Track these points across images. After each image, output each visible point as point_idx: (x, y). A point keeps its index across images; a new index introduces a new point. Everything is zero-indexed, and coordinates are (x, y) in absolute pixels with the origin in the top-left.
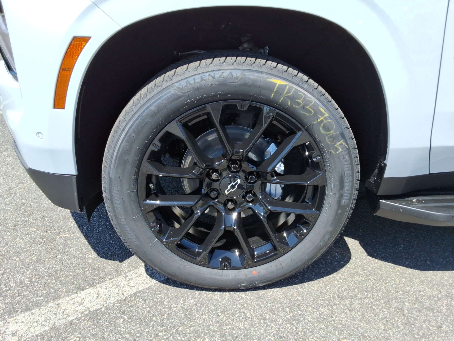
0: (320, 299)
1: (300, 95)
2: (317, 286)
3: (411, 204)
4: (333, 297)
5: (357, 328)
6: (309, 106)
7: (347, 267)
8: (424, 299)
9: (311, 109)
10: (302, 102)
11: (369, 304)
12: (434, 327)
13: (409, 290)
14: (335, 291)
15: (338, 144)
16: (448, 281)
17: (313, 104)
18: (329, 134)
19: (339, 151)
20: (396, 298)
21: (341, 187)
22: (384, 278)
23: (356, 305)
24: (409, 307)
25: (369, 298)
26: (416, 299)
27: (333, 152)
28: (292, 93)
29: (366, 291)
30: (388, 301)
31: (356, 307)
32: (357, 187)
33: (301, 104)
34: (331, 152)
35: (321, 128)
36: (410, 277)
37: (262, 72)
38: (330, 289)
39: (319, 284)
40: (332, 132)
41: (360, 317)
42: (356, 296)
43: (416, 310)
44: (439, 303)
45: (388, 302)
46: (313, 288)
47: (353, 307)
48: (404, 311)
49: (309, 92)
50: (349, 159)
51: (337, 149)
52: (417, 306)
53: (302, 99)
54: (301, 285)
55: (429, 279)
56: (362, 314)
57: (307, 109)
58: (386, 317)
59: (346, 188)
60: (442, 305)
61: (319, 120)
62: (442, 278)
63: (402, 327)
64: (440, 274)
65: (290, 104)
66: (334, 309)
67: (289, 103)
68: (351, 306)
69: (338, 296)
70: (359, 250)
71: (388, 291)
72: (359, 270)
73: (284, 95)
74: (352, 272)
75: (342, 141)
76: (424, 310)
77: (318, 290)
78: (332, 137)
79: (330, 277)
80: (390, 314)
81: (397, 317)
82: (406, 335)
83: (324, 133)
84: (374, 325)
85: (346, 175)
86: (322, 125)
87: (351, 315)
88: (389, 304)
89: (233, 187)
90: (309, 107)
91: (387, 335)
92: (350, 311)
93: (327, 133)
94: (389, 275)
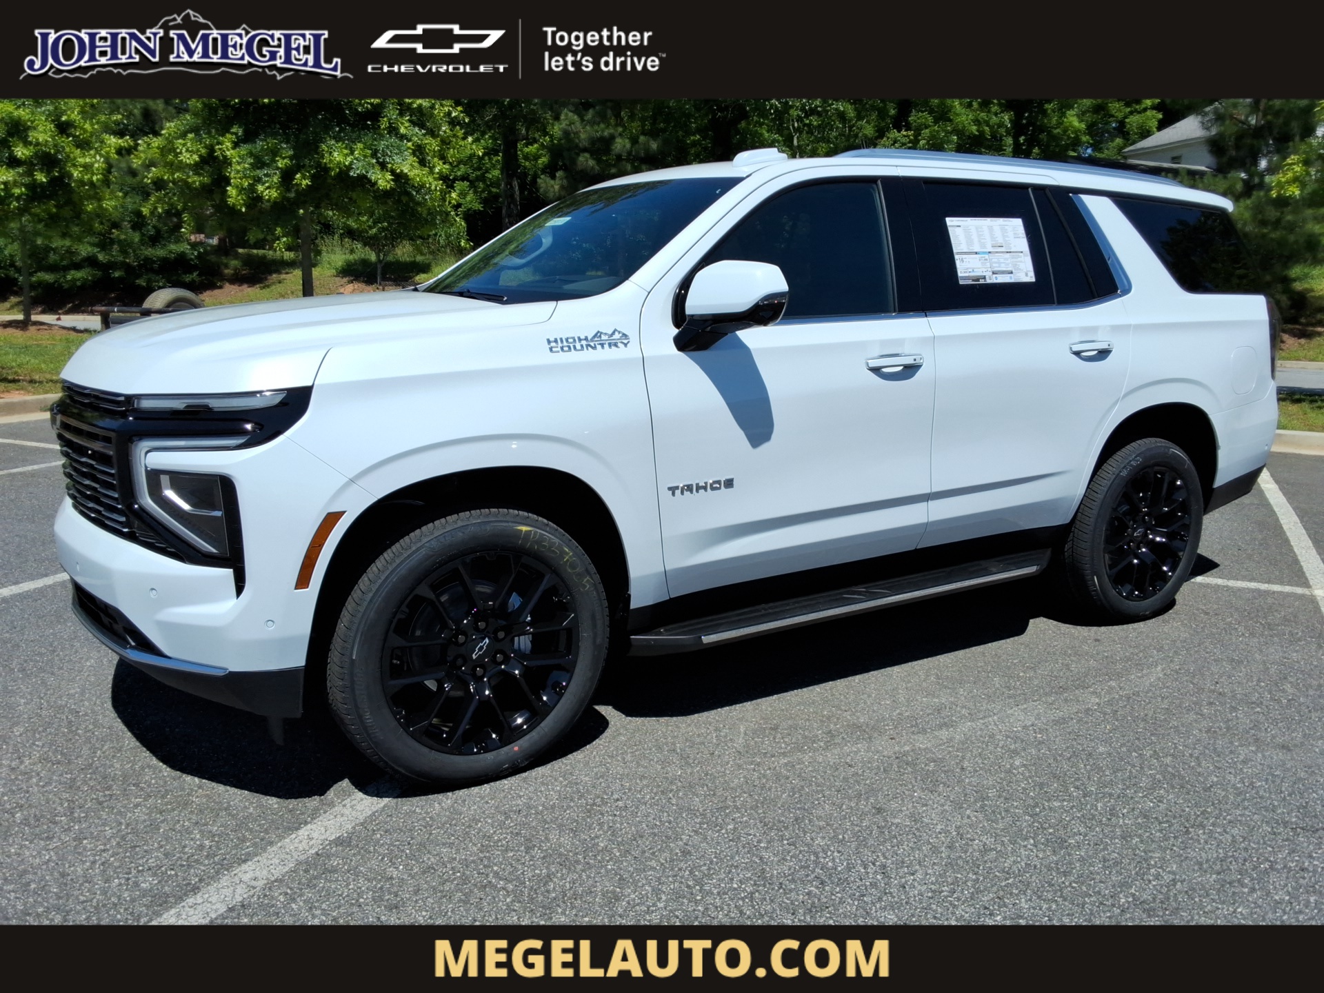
1: (545, 538)
3: (660, 634)
4: (604, 758)
7: (608, 731)
8: (694, 738)
9: (556, 551)
10: (547, 545)
11: (641, 754)
13: (677, 734)
14: (603, 753)
15: (584, 581)
16: (714, 719)
17: (557, 546)
19: (587, 589)
21: (594, 626)
23: (629, 757)
27: (582, 591)
28: (537, 537)
31: (630, 760)
32: (607, 623)
34: (580, 591)
35: (567, 568)
37: (508, 522)
40: (577, 569)
42: (626, 752)
44: (709, 737)
49: (552, 535)
50: (597, 594)
51: (584, 587)
53: (547, 542)
57: (553, 551)
59: (598, 626)
61: (564, 560)
67: (536, 547)
69: (608, 756)
71: (656, 740)
75: (588, 578)
78: (579, 575)
83: (571, 572)
86: (568, 565)
89: (481, 648)
90: (554, 549)
93: (574, 571)
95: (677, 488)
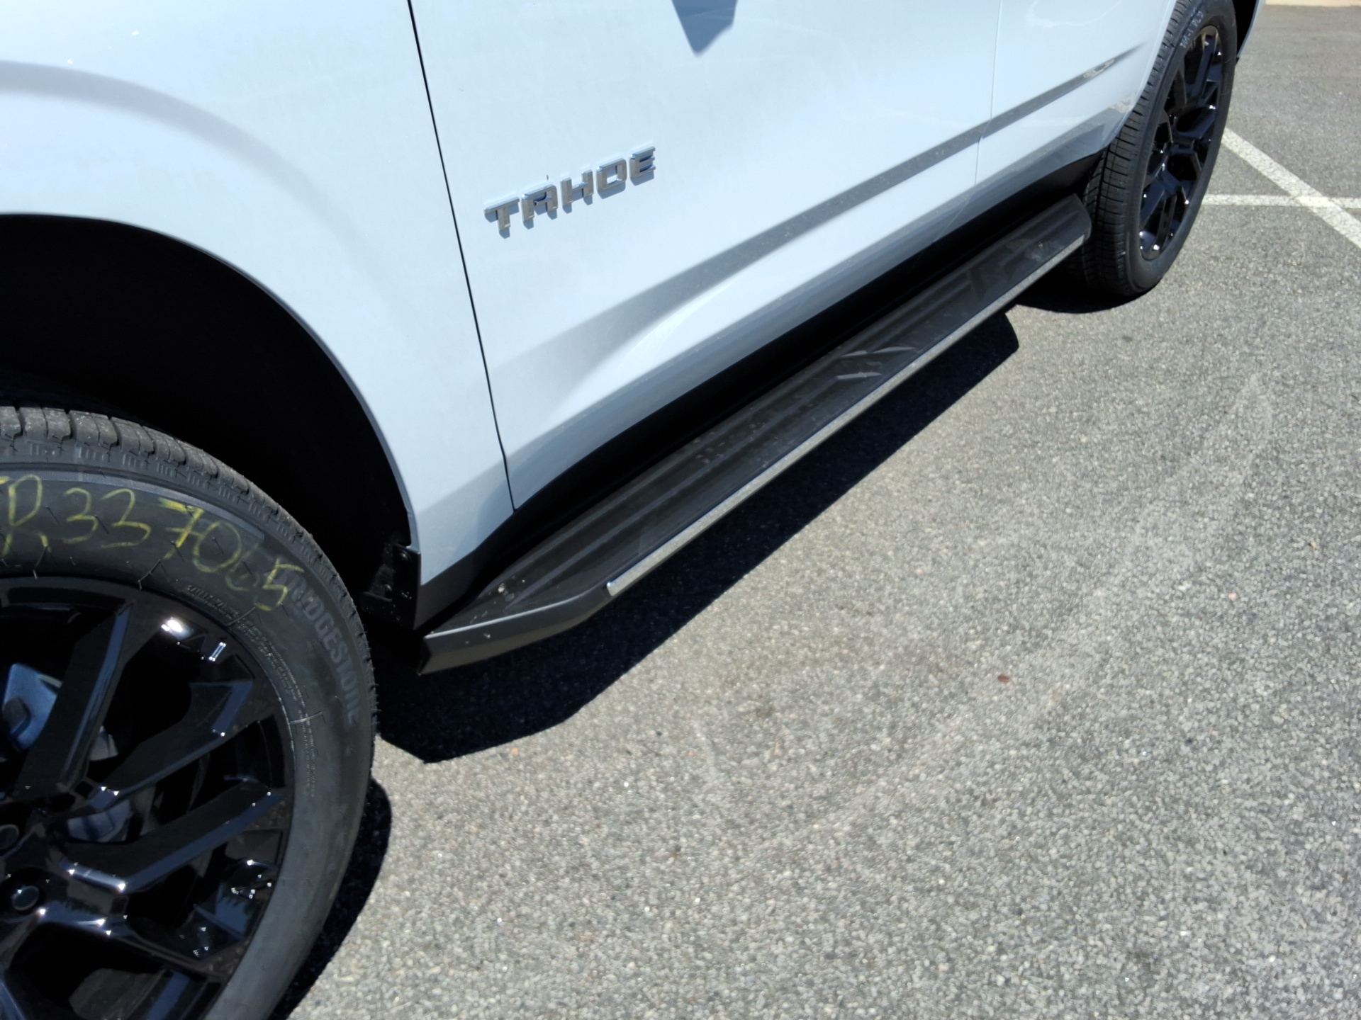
0: (387, 996)
1: (75, 494)
2: (354, 961)
4: (417, 961)
5: (523, 1005)
6: (124, 517)
7: (396, 837)
8: (610, 799)
9: (135, 524)
10: (93, 518)
11: (509, 911)
12: (666, 858)
13: (568, 795)
14: (411, 940)
15: (270, 577)
17: (137, 503)
18: (231, 566)
19: (283, 596)
20: (554, 842)
21: (330, 686)
22: (499, 805)
23: (482, 939)
24: (593, 845)
25: (500, 892)
26: (595, 809)
27: (266, 608)
28: (38, 504)
29: (481, 877)
30: (545, 866)
31: (486, 946)
33: (90, 523)
34: (257, 611)
35: (196, 563)
36: (550, 759)
38: (393, 943)
39: (357, 952)
40: (236, 555)
41: (512, 966)
43: (610, 841)
44: (642, 787)
45: (546, 870)
46: (350, 979)
47: (477, 950)
48: (589, 865)
49: (102, 471)
50: (318, 599)
51: (275, 594)
52: (605, 829)
53: (88, 507)
54: (309, 995)
55: (589, 733)
56: (511, 953)
57: (124, 529)
58: (564, 914)
59: (343, 681)
60: (651, 787)
61: (179, 544)
62: (611, 712)
63: (611, 915)
64: (600, 703)
65: (50, 542)
66: (439, 998)
67: (44, 540)
68: (473, 954)
70: (394, 761)
72: (431, 824)
73: (12, 524)
74: (418, 842)
75: (278, 564)
76: (626, 830)
77: (365, 976)
78: (246, 568)
79: (371, 906)
80: (566, 898)
81: (586, 892)
82: (629, 929)
83: (214, 570)
84: (554, 962)
85: (328, 647)
86: (196, 552)
87: (488, 978)
88: (551, 872)
90: (127, 520)
91: (594, 964)
92: (478, 969)
93: (223, 565)
94: (505, 788)
95: (511, 207)
